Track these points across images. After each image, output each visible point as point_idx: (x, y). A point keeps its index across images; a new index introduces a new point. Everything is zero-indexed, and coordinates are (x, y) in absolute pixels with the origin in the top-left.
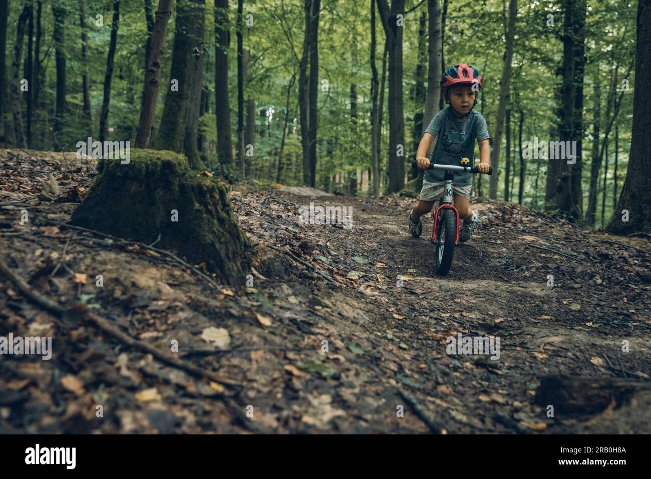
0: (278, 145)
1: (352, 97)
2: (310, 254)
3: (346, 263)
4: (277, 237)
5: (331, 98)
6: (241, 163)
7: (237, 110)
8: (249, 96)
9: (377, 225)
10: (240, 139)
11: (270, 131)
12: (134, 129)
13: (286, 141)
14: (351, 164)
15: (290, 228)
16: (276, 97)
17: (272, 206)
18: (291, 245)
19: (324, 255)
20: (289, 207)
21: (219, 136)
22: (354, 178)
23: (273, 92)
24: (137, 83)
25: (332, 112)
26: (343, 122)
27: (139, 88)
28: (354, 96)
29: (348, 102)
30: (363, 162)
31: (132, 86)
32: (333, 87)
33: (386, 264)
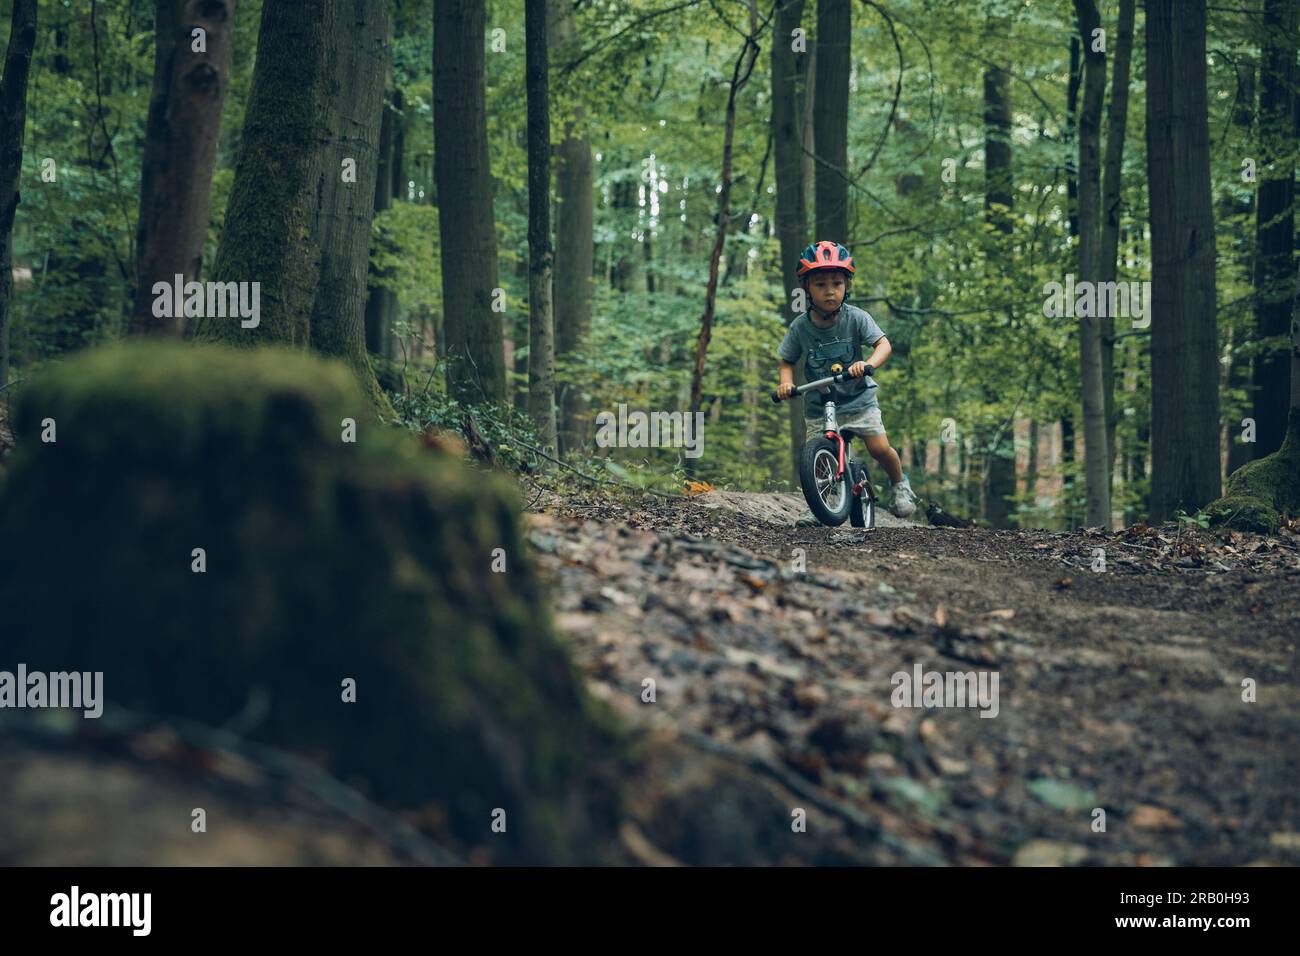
0: (688, 323)
1: (988, 119)
2: (859, 771)
3: (1003, 809)
4: (715, 699)
5: (903, 126)
6: (544, 396)
7: (520, 185)
8: (569, 126)
9: (1124, 647)
10: (536, 303)
11: (654, 265)
12: (112, 271)
13: (721, 306)
14: (991, 397)
15: (767, 663)
16: (675, 128)
17: (685, 570)
18: (778, 734)
19: (913, 773)
20: (755, 576)
21: (449, 295)
22: (1003, 452)
23: (663, 108)
24: (124, 88)
25: (907, 185)
26: (954, 227)
27: (135, 105)
28: (997, 117)
29: (974, 138)
30: (1042, 388)
31: (105, 100)
32: (914, 81)
33: (1175, 812)
